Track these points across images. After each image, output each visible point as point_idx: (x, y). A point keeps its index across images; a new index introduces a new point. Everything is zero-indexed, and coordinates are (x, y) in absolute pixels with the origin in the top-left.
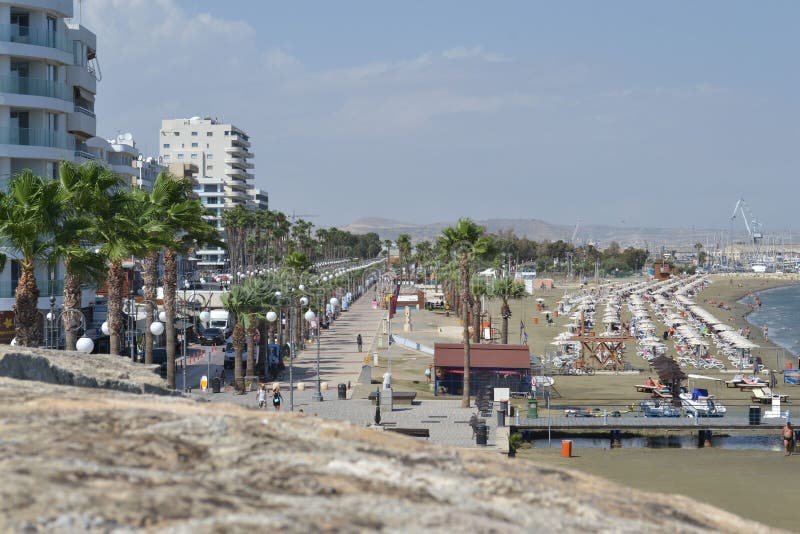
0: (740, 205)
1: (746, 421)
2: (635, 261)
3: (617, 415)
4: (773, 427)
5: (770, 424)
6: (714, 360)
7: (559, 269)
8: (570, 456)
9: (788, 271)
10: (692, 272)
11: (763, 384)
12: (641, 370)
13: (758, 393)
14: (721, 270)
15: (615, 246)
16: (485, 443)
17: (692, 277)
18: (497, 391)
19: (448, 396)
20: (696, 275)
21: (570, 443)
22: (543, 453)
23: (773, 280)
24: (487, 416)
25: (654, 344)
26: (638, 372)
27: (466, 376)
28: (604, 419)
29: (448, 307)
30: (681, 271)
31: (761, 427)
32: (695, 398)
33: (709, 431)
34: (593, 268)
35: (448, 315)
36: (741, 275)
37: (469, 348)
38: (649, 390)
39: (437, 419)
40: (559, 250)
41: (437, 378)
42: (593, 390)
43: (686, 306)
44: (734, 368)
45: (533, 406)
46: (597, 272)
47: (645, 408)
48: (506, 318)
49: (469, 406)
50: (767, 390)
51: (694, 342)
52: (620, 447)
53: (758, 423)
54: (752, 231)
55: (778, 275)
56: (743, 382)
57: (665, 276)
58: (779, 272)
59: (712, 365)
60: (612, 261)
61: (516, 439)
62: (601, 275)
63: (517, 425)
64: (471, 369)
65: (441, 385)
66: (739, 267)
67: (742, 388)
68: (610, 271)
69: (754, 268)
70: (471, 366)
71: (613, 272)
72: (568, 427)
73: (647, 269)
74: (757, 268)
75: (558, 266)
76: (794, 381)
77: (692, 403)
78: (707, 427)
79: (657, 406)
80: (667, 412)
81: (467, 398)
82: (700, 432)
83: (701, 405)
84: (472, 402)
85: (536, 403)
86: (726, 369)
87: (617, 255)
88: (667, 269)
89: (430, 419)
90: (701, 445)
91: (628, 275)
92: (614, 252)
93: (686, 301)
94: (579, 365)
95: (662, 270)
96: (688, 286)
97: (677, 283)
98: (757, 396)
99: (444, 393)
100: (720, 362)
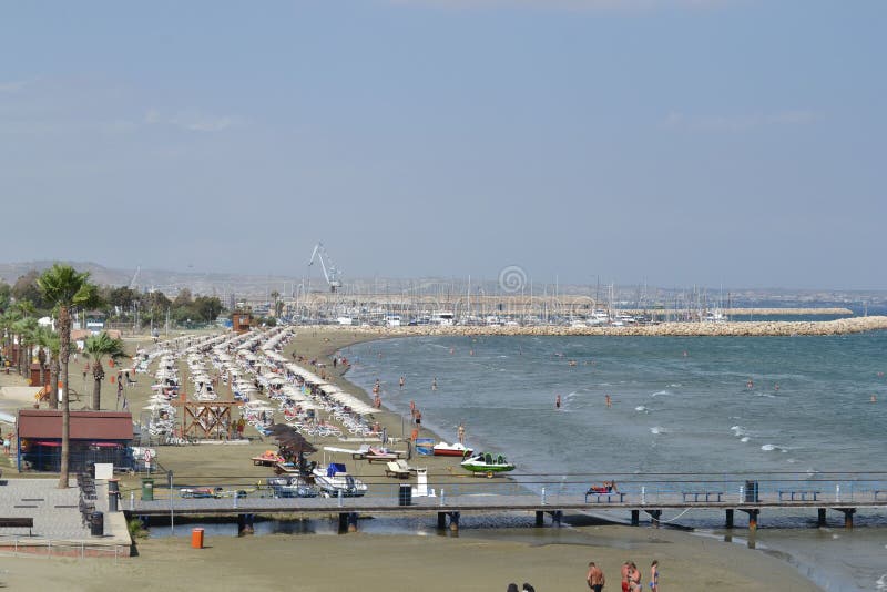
0: (319, 251)
1: (395, 502)
2: (208, 312)
3: (242, 494)
4: (426, 508)
5: (422, 504)
6: (330, 427)
7: (124, 319)
8: (202, 547)
9: (376, 324)
10: (271, 323)
11: (393, 456)
12: (251, 439)
13: (394, 467)
14: (304, 322)
15: (186, 294)
16: (102, 533)
17: (274, 329)
18: (99, 467)
19: (34, 473)
20: (277, 328)
21: (202, 532)
22: (168, 544)
23: (360, 334)
24: (93, 498)
25: (262, 409)
26: (247, 442)
27: (65, 449)
28: (229, 501)
29: (7, 363)
30: (260, 322)
31: (413, 508)
32: (331, 474)
33: (354, 514)
34: (163, 319)
35: (8, 372)
36: (326, 327)
37: (69, 417)
38: (267, 464)
39: (32, 503)
40: (124, 298)
41: (21, 452)
42: (202, 463)
43: (277, 363)
44: (353, 436)
45: (148, 485)
46: (168, 322)
47: (276, 487)
48: (98, 380)
49: (67, 486)
50: (403, 463)
51: (307, 406)
52: (252, 533)
53: (409, 504)
54: (330, 278)
55: (364, 328)
56: (370, 453)
57: (244, 328)
58: (364, 325)
59: (328, 432)
60: (183, 311)
61: (137, 528)
62: (172, 327)
63: (132, 509)
64: (71, 441)
65: (25, 459)
66: (322, 319)
67: (370, 460)
68: (181, 322)
69: (339, 320)
70: (71, 437)
71: (185, 323)
72: (193, 511)
73: (221, 320)
74: (342, 320)
75: (122, 316)
76: (426, 452)
77: (328, 479)
78: (353, 509)
79: (289, 484)
80: (302, 492)
81: (65, 477)
82: (341, 514)
83: (338, 482)
84: (73, 481)
85: (152, 483)
86: (346, 438)
87: (189, 305)
88: (245, 320)
89: (24, 503)
90: (343, 529)
91: (202, 326)
92: (184, 301)
93: (277, 357)
94: (179, 433)
95: (242, 321)
96: (273, 340)
97: (258, 337)
98: (392, 469)
99: (29, 468)
100: (337, 429)
